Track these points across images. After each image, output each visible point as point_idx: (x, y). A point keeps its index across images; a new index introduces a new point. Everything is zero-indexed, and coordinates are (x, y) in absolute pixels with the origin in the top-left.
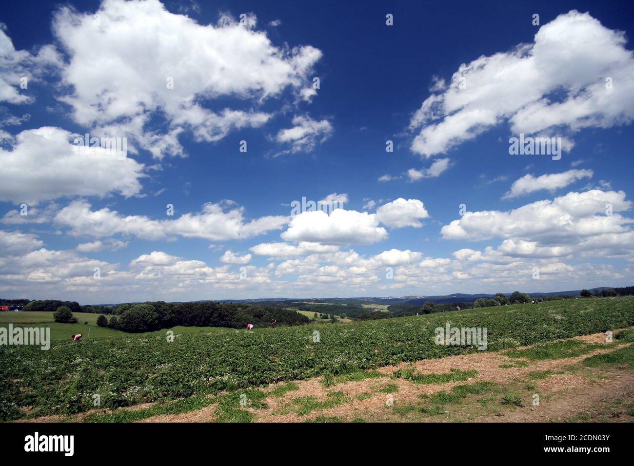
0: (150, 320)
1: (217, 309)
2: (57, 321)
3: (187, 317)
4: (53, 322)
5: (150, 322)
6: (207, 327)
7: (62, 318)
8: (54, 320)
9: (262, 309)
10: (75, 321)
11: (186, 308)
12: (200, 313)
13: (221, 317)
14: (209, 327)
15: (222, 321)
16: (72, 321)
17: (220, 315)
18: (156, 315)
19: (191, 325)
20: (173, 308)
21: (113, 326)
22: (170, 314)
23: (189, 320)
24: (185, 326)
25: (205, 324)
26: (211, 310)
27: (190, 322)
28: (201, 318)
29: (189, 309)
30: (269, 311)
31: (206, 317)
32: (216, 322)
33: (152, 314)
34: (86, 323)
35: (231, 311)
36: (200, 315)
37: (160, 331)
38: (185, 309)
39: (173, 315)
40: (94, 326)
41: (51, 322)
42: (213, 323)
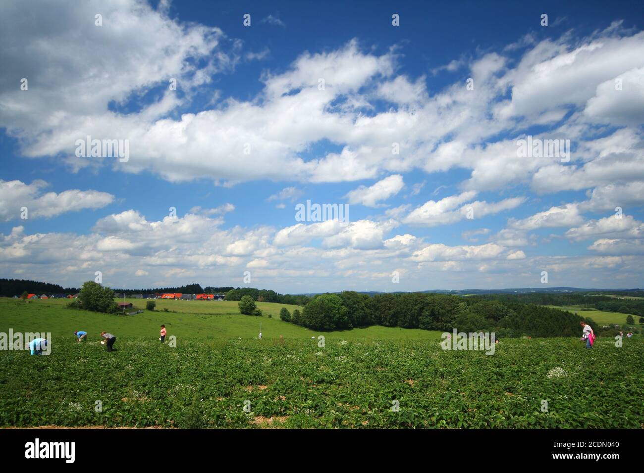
0: (337, 315)
1: (428, 304)
2: (243, 313)
3: (386, 313)
4: (239, 314)
5: (337, 318)
6: (415, 330)
7: (247, 309)
8: (239, 312)
9: (500, 307)
10: (259, 314)
11: (385, 301)
12: (403, 309)
13: (435, 316)
14: (419, 330)
15: (438, 321)
16: (256, 313)
17: (433, 314)
18: (344, 309)
19: (393, 325)
20: (367, 301)
21: (297, 321)
22: (362, 309)
23: (390, 319)
24: (386, 326)
25: (412, 324)
26: (419, 306)
27: (391, 321)
28: (405, 316)
29: (388, 303)
30: (515, 309)
31: (412, 315)
32: (428, 323)
33: (339, 308)
34: (270, 316)
35: (448, 308)
36: (404, 311)
37: (352, 331)
38: (383, 304)
39: (368, 311)
40: (278, 320)
41: (237, 314)
42: (424, 324)
